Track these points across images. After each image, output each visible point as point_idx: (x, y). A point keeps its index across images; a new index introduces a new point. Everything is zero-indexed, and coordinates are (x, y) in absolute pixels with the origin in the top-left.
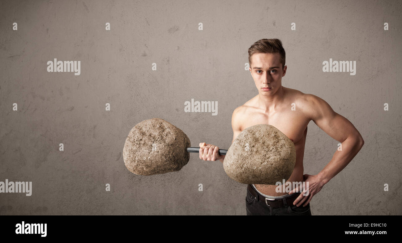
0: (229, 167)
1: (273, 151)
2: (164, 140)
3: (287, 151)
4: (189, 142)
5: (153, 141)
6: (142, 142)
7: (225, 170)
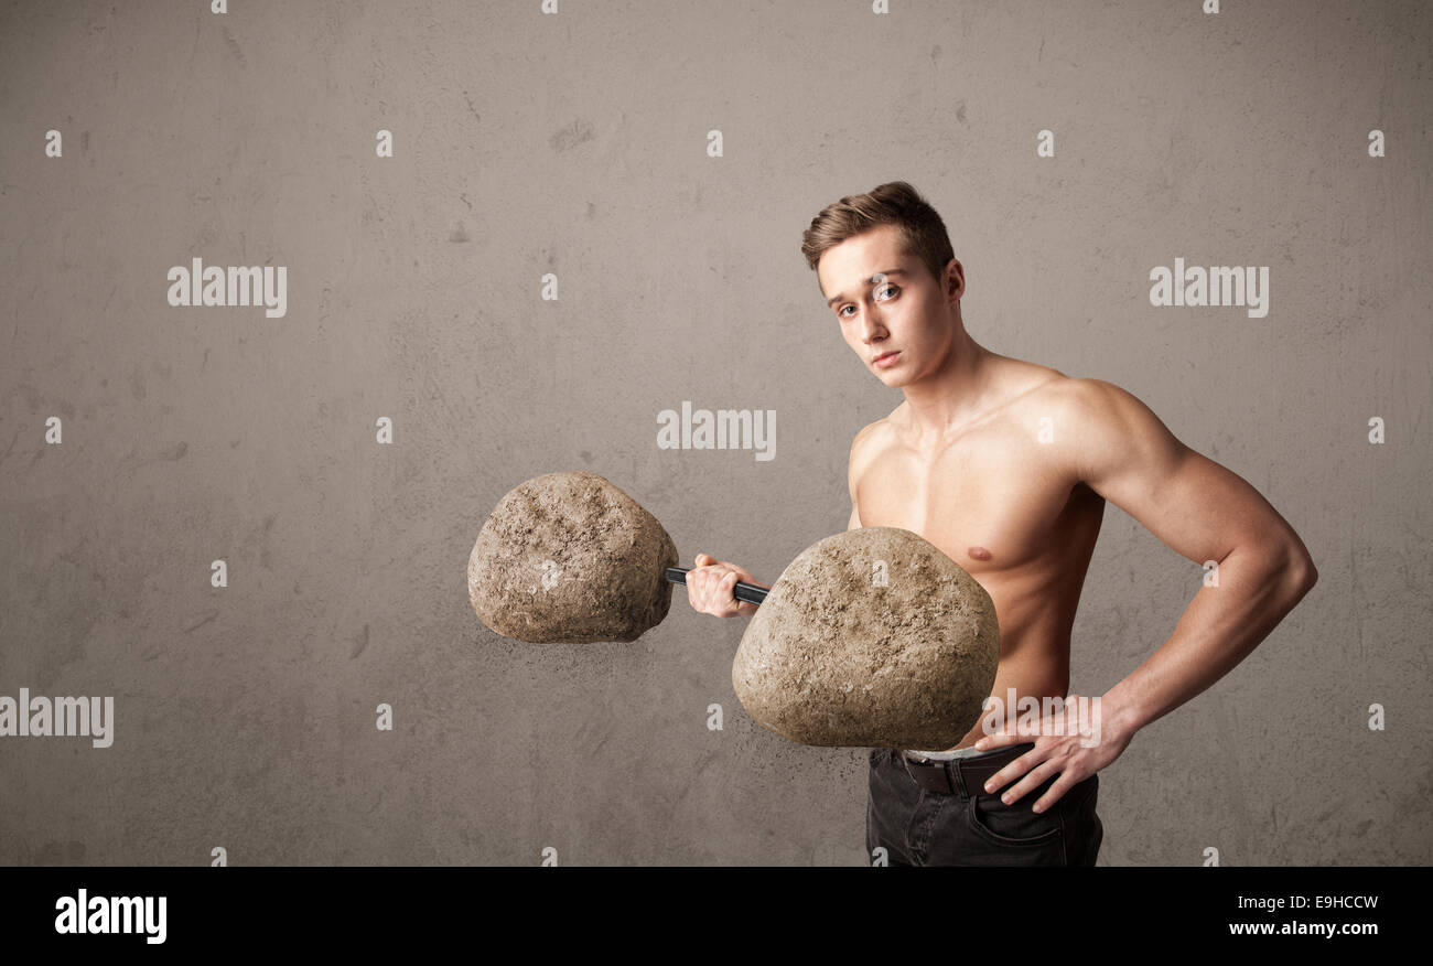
0: (755, 683)
1: (915, 625)
2: (598, 541)
6: (533, 540)
7: (740, 696)
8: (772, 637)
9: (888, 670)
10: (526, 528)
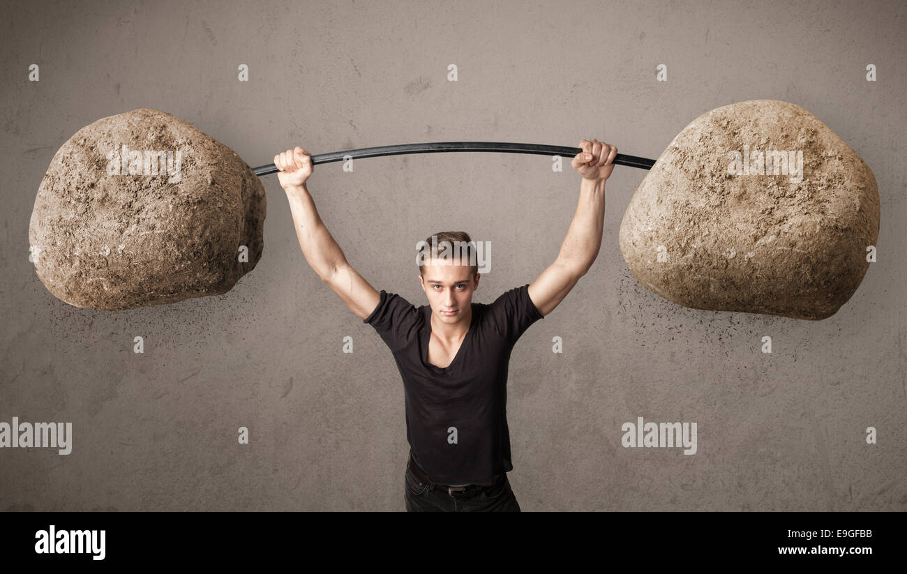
0: (641, 244)
1: (799, 196)
2: (172, 185)
3: (848, 201)
4: (261, 193)
5: (134, 188)
6: (97, 194)
7: (626, 256)
8: (660, 201)
9: (770, 239)
10: (88, 182)
